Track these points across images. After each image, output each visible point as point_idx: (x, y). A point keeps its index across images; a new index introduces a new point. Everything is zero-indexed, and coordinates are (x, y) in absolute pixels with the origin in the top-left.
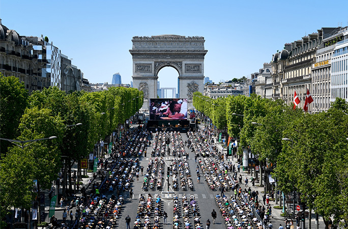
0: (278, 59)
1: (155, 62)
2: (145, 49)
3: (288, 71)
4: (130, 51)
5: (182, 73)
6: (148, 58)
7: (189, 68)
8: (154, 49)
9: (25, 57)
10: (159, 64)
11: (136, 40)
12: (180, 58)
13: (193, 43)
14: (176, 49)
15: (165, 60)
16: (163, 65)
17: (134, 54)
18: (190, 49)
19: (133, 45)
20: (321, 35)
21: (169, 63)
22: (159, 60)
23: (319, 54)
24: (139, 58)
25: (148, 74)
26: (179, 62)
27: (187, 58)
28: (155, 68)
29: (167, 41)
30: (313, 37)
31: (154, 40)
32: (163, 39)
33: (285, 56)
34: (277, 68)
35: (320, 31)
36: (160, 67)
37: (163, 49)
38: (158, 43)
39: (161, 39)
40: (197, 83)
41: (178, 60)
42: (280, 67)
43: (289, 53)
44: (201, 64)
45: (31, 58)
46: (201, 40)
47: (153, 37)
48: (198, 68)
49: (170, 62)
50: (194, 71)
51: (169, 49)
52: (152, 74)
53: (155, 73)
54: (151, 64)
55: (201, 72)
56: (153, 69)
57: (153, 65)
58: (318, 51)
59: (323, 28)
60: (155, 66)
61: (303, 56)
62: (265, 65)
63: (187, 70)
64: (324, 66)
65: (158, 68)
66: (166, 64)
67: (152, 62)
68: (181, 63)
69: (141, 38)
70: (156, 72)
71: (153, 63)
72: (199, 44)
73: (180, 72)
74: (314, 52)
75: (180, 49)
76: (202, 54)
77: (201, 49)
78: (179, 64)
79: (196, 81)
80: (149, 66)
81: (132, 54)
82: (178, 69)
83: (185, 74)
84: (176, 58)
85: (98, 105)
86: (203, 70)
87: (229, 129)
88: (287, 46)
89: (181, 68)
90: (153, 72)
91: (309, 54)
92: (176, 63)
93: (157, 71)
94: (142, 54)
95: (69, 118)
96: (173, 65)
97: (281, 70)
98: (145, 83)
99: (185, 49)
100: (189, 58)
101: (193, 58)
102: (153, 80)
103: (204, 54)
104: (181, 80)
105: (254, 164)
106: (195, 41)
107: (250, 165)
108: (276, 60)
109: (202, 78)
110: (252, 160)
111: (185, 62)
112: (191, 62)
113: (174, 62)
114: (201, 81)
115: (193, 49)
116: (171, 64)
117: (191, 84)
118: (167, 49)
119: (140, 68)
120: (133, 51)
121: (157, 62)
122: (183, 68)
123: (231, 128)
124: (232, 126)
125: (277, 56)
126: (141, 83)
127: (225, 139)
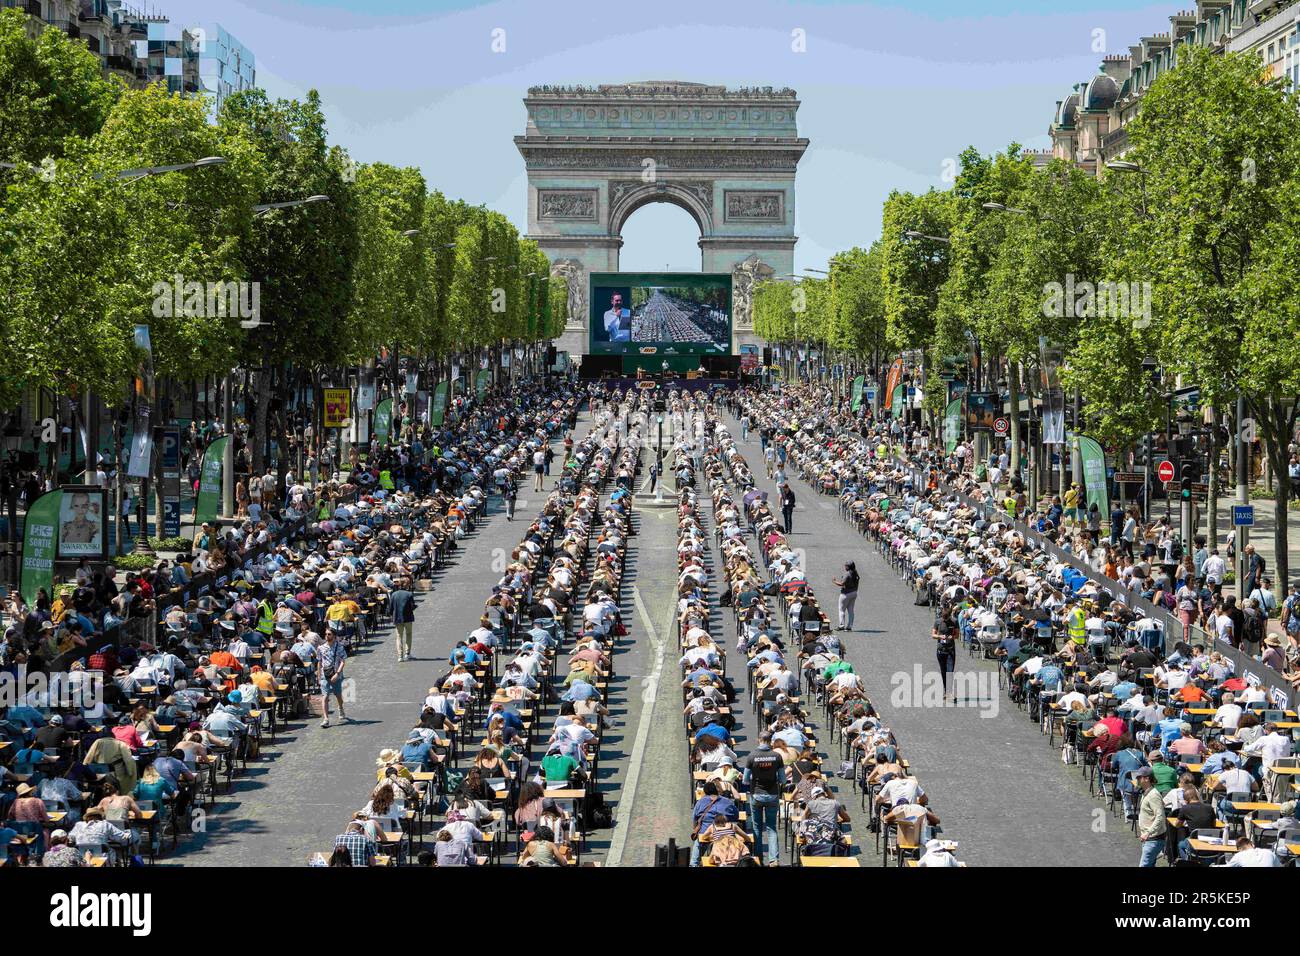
0: (1079, 109)
1: (613, 184)
2: (574, 134)
4: (518, 140)
5: (712, 224)
6: (586, 168)
7: (740, 206)
8: (607, 134)
9: (120, 60)
10: (626, 191)
11: (539, 101)
12: (706, 167)
13: (754, 113)
14: (691, 135)
16: (641, 195)
17: (536, 152)
18: (744, 134)
19: (531, 116)
21: (662, 188)
22: (628, 176)
24: (550, 168)
25: (583, 228)
26: (703, 183)
27: (732, 169)
28: (611, 207)
29: (658, 105)
30: (1212, 9)
31: (604, 101)
32: (642, 97)
33: (1102, 101)
34: (1074, 145)
36: (630, 202)
37: (642, 134)
38: (622, 111)
39: (635, 97)
40: (771, 262)
41: (700, 176)
42: (1086, 137)
43: (1119, 86)
44: (783, 192)
45: (141, 71)
46: (784, 103)
47: (604, 90)
48: (774, 206)
49: (669, 183)
50: (759, 217)
51: (664, 135)
52: (600, 228)
53: (610, 225)
54: (597, 190)
55: (784, 223)
56: (604, 209)
57: (604, 193)
58: (1232, 47)
60: (611, 196)
63: (732, 214)
65: (630, 200)
66: (652, 191)
67: (599, 182)
68: (708, 187)
69: (558, 91)
70: (617, 222)
71: (603, 185)
72: (775, 116)
73: (705, 223)
75: (702, 134)
76: (790, 155)
77: (784, 135)
78: (700, 189)
79: (766, 256)
80: (587, 196)
81: (527, 154)
82: (697, 207)
83: (723, 230)
84: (689, 168)
85: (394, 208)
86: (792, 211)
88: (1111, 63)
89: (709, 204)
90: (604, 219)
92: (691, 187)
93: (619, 215)
94: (563, 153)
95: (282, 179)
96: (678, 193)
97: (1091, 150)
98: (574, 261)
99: (722, 134)
100: (739, 169)
101: (754, 168)
102: (603, 252)
103: (796, 156)
104: (708, 252)
105: (989, 414)
106: (762, 106)
107: (974, 418)
108: (1070, 121)
109: (789, 243)
110: (981, 401)
111: (723, 183)
112: (748, 184)
113: (681, 183)
114: (784, 253)
115: (754, 134)
116: (671, 191)
117: (746, 266)
118: (657, 134)
119: (551, 203)
120: (529, 140)
121: (619, 182)
122: (718, 203)
123: (902, 308)
124: (905, 301)
125: (1073, 103)
126: (558, 262)
127: (875, 389)
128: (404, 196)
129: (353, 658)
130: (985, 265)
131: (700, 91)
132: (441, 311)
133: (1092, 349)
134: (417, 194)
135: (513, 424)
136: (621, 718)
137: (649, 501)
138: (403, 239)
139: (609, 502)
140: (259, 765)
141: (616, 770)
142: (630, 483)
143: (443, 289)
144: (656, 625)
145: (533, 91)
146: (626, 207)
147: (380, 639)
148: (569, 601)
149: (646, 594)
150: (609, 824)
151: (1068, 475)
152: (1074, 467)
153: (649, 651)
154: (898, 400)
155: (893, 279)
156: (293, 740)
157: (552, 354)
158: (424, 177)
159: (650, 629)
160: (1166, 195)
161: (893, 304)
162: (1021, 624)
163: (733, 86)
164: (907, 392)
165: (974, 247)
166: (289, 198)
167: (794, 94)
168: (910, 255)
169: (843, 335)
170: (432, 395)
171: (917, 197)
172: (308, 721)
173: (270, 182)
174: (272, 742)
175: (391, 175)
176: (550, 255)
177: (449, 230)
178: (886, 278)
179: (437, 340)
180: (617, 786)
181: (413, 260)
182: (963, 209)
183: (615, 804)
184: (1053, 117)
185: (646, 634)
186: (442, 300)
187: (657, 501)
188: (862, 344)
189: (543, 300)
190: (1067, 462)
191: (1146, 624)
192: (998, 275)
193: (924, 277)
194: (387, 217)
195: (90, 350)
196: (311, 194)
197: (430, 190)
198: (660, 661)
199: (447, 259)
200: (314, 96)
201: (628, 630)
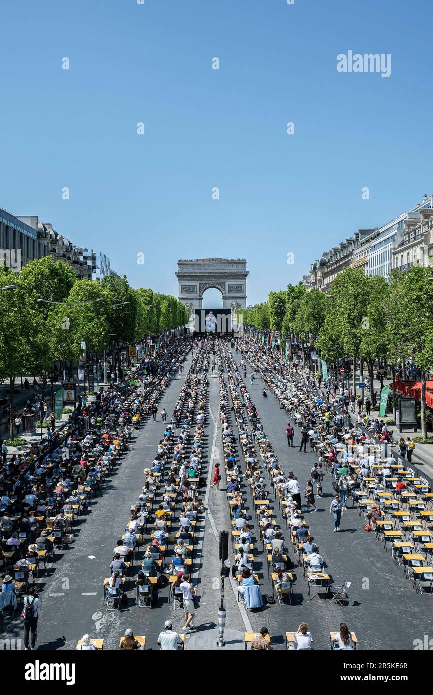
0: (317, 267)
1: (200, 284)
2: (190, 272)
3: (327, 277)
4: (176, 273)
5: (225, 294)
6: (193, 280)
7: (232, 289)
8: (199, 272)
9: (76, 262)
10: (204, 286)
11: (181, 264)
12: (224, 279)
13: (235, 266)
14: (220, 271)
15: (210, 282)
16: (207, 287)
17: (181, 277)
18: (233, 271)
19: (179, 267)
20: (358, 237)
21: (213, 285)
22: (204, 282)
23: (357, 254)
24: (184, 280)
25: (193, 295)
26: (223, 283)
27: (230, 279)
28: (200, 290)
29: (212, 264)
30: (350, 242)
31: (197, 263)
32: (207, 262)
33: (323, 264)
34: (316, 276)
35: (357, 235)
36: (205, 288)
37: (207, 271)
38: (202, 266)
39: (205, 262)
40: (240, 303)
41: (222, 282)
42: (319, 274)
43: (327, 261)
44: (243, 285)
45: (81, 265)
46: (243, 263)
47: (198, 261)
48: (241, 289)
50: (237, 292)
51: (213, 271)
52: (197, 295)
53: (200, 294)
54: (196, 286)
55: (244, 293)
56: (198, 290)
57: (198, 286)
58: (355, 253)
59: (360, 231)
60: (200, 287)
61: (341, 260)
62: (305, 278)
63: (230, 291)
64: (361, 263)
65: (203, 289)
66: (210, 286)
67: (196, 283)
68: (224, 284)
69: (186, 261)
70: (201, 294)
71: (198, 284)
72: (241, 266)
73: (224, 293)
74: (352, 254)
75: (223, 271)
76: (244, 276)
77: (243, 271)
78: (222, 285)
79: (239, 301)
80: (194, 287)
81: (179, 277)
82: (222, 289)
83: (228, 295)
84: (219, 280)
85: (146, 300)
86: (246, 290)
87: (271, 324)
88: (325, 255)
89: (225, 289)
90: (198, 293)
91: (347, 257)
92: (220, 284)
93: (202, 292)
94: (188, 276)
95: (118, 298)
96: (217, 286)
97: (321, 277)
99: (228, 271)
100: (233, 279)
101: (235, 279)
102: (198, 301)
103: (246, 276)
104: (224, 301)
105: (297, 350)
106: (237, 264)
107: (293, 351)
108: (315, 269)
109: (245, 298)
110: (295, 346)
111: (228, 283)
112: (234, 283)
113: (217, 283)
114: (244, 300)
115: (235, 271)
116: (215, 285)
117: (234, 304)
118: (211, 271)
119: (185, 289)
120: (179, 273)
121: (202, 284)
122: (227, 288)
123: (274, 321)
124: (275, 319)
125: (316, 265)
126: (187, 304)
127: (268, 340)
128: (148, 296)
129: (139, 431)
130: (295, 314)
131: (221, 260)
132: (158, 324)
133: (323, 338)
134: (151, 296)
135: (177, 352)
136: (207, 450)
137: (212, 376)
138: (148, 308)
139: (202, 376)
140: (116, 468)
141: (206, 467)
142: (206, 371)
143: (159, 318)
144: (215, 418)
145: (179, 261)
146: (204, 290)
147: (146, 424)
148: (193, 413)
149: (212, 408)
150: (205, 486)
151: (318, 366)
152: (319, 364)
153: (213, 427)
154: (274, 343)
155: (272, 314)
156: (124, 459)
157: (186, 330)
158: (153, 291)
159: (214, 419)
160: (341, 305)
161: (272, 320)
162: (307, 417)
163: (230, 259)
164: (276, 341)
165: (292, 309)
166: (120, 303)
167: (245, 261)
168: (276, 308)
169: (259, 326)
170: (156, 344)
171: (277, 293)
172: (128, 452)
173: (115, 299)
174: (119, 460)
175: (144, 291)
176: (184, 303)
177: (159, 303)
178: (270, 313)
179: (157, 331)
180: (207, 473)
181: (151, 312)
182: (289, 299)
183: (207, 479)
184: (311, 268)
185: (213, 421)
186: (159, 321)
187: (214, 376)
188: (264, 328)
189: (184, 316)
190: (317, 363)
191: (339, 417)
192: (298, 317)
193: (280, 313)
194: (144, 302)
195: (71, 352)
196: (125, 302)
197: (154, 293)
198: (217, 430)
199: (159, 310)
200: (125, 277)
201: (208, 420)
